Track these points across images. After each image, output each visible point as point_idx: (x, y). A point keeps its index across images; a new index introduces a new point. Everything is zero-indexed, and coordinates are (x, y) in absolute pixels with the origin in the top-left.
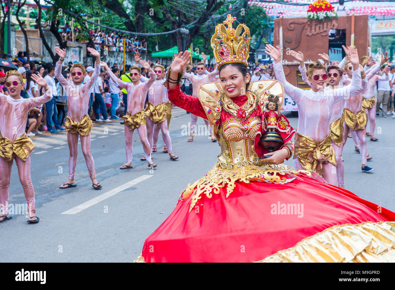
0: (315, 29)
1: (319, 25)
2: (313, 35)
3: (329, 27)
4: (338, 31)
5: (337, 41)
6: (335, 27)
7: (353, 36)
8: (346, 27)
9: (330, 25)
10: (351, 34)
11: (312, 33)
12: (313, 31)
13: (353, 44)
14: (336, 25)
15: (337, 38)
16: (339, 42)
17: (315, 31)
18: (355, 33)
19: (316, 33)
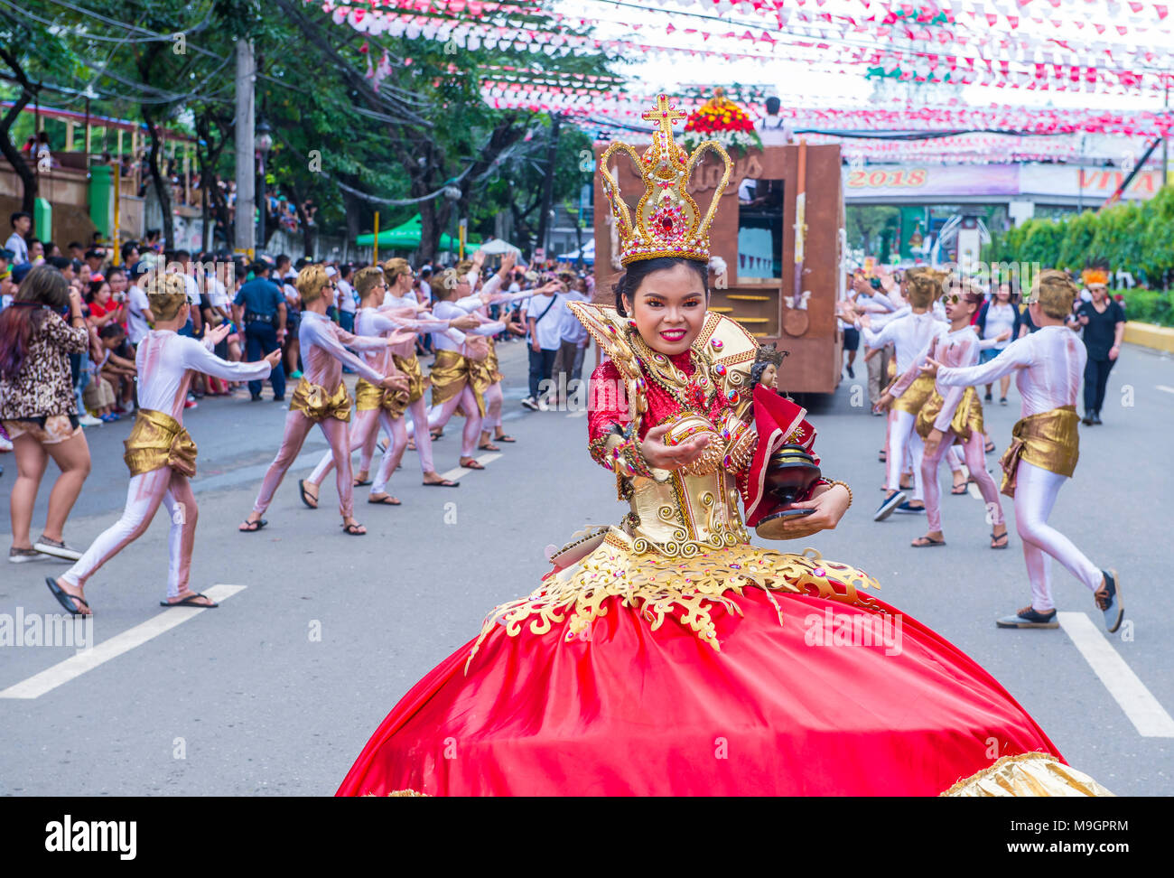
0: (704, 177)
1: (714, 168)
2: (697, 191)
3: (739, 172)
4: (763, 183)
5: (760, 212)
6: (757, 174)
7: (801, 198)
8: (785, 175)
9: (742, 167)
10: (796, 194)
11: (696, 186)
12: (699, 180)
13: (803, 221)
14: (758, 168)
15: (760, 202)
16: (764, 213)
17: (704, 183)
18: (806, 190)
19: (705, 187)
